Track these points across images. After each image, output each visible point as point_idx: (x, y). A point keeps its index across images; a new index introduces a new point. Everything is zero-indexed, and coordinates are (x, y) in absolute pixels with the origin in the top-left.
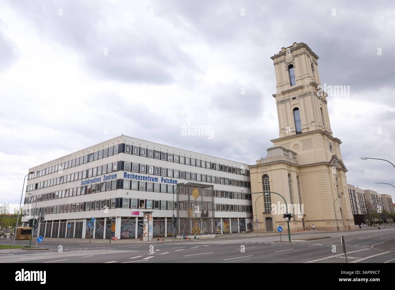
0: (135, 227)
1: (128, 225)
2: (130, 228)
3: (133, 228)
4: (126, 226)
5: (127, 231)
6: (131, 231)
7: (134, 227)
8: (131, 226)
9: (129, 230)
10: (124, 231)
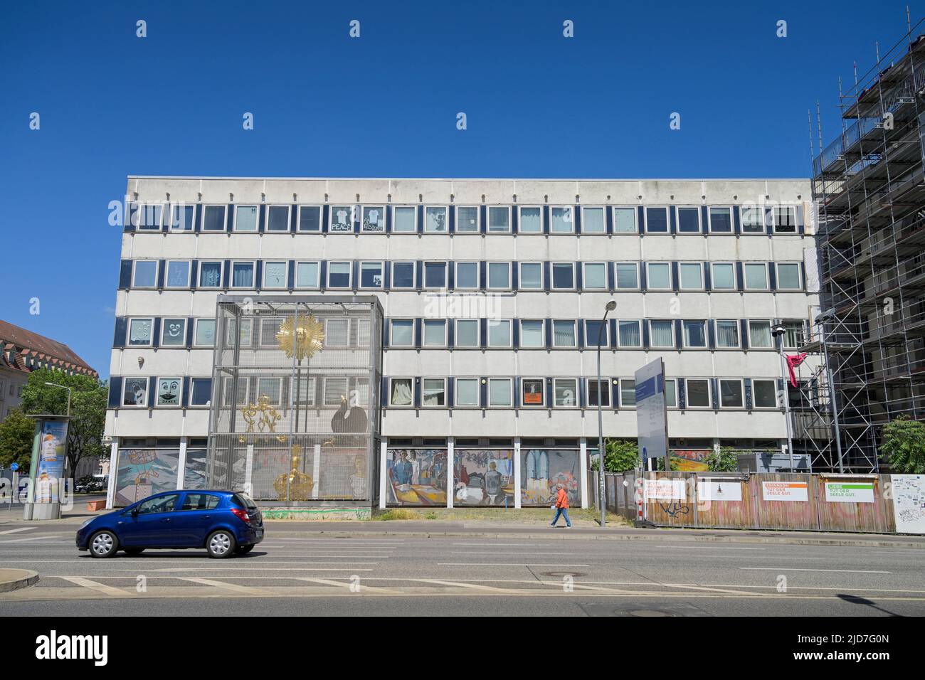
0: (176, 470)
1: (150, 464)
2: (156, 475)
3: (171, 473)
4: (139, 466)
5: (143, 481)
6: (159, 484)
7: (173, 469)
8: (160, 467)
9: (152, 479)
10: (132, 483)
